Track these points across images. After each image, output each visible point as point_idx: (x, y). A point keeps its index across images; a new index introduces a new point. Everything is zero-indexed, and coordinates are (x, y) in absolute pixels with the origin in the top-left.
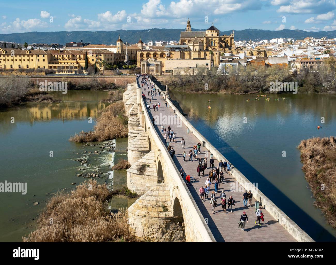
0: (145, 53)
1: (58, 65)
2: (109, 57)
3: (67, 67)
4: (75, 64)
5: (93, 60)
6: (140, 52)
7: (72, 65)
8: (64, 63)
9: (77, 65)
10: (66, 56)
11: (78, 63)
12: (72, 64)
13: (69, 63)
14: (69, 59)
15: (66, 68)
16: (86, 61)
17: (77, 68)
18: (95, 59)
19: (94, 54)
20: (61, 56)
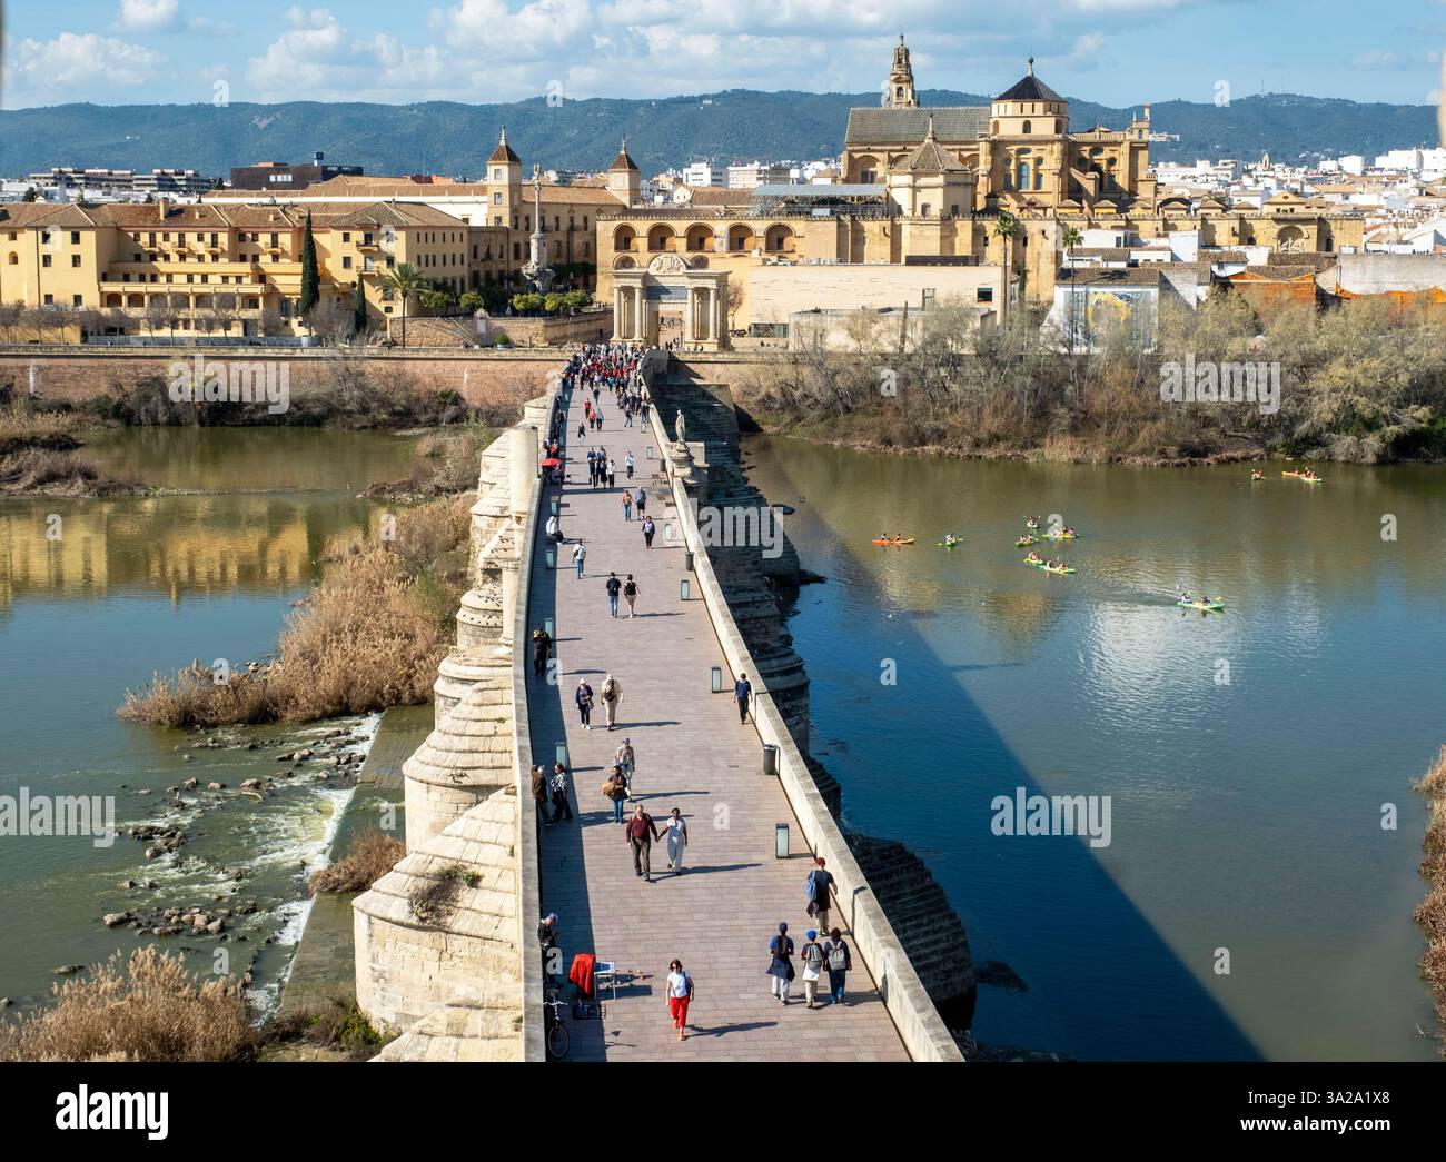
0: (642, 227)
1: (153, 288)
2: (438, 249)
3: (201, 300)
4: (247, 281)
5: (347, 262)
6: (617, 223)
7: (232, 288)
8: (184, 279)
9: (258, 289)
10: (200, 238)
11: (261, 278)
12: (232, 280)
13: (215, 280)
14: (215, 257)
15: (197, 306)
16: (305, 267)
17: (257, 307)
18: (358, 259)
19: (352, 228)
20: (174, 237)
